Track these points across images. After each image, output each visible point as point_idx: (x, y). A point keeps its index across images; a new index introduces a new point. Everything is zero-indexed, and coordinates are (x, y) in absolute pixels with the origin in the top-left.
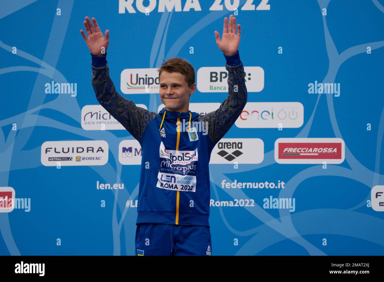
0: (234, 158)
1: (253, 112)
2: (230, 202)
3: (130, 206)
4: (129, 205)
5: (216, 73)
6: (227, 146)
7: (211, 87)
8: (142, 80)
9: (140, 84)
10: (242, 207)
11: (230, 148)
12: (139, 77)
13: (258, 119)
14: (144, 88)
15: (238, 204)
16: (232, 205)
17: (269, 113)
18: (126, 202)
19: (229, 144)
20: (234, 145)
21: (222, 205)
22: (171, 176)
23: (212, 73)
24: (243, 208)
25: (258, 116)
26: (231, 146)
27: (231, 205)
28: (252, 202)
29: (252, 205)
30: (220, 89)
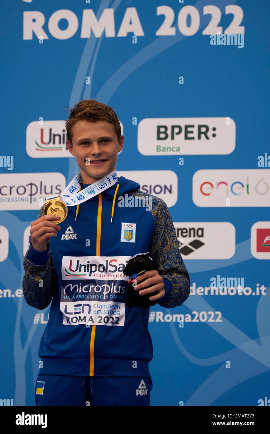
0: (192, 251)
1: (219, 184)
2: (186, 315)
3: (40, 322)
4: (38, 320)
5: (166, 128)
6: (182, 233)
7: (158, 148)
8: (57, 138)
9: (54, 143)
10: (204, 322)
11: (186, 236)
12: (53, 132)
13: (227, 194)
14: (60, 149)
15: (198, 318)
16: (190, 320)
17: (243, 186)
18: (35, 316)
19: (184, 231)
20: (192, 232)
21: (174, 321)
22: (83, 304)
23: (159, 127)
24: (205, 324)
25: (227, 189)
26: (188, 234)
27: (188, 319)
28: (217, 315)
29: (218, 320)
30: (171, 150)
